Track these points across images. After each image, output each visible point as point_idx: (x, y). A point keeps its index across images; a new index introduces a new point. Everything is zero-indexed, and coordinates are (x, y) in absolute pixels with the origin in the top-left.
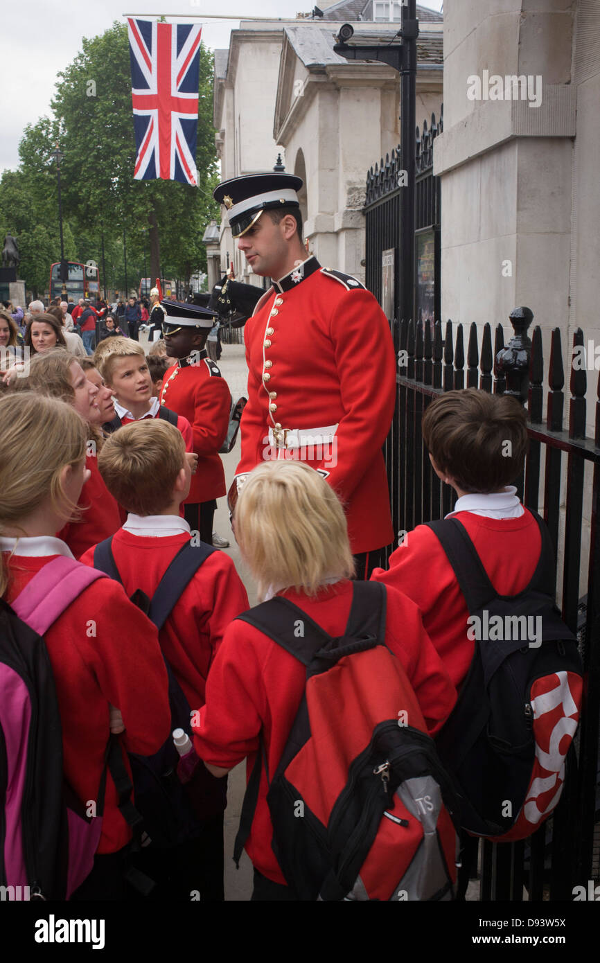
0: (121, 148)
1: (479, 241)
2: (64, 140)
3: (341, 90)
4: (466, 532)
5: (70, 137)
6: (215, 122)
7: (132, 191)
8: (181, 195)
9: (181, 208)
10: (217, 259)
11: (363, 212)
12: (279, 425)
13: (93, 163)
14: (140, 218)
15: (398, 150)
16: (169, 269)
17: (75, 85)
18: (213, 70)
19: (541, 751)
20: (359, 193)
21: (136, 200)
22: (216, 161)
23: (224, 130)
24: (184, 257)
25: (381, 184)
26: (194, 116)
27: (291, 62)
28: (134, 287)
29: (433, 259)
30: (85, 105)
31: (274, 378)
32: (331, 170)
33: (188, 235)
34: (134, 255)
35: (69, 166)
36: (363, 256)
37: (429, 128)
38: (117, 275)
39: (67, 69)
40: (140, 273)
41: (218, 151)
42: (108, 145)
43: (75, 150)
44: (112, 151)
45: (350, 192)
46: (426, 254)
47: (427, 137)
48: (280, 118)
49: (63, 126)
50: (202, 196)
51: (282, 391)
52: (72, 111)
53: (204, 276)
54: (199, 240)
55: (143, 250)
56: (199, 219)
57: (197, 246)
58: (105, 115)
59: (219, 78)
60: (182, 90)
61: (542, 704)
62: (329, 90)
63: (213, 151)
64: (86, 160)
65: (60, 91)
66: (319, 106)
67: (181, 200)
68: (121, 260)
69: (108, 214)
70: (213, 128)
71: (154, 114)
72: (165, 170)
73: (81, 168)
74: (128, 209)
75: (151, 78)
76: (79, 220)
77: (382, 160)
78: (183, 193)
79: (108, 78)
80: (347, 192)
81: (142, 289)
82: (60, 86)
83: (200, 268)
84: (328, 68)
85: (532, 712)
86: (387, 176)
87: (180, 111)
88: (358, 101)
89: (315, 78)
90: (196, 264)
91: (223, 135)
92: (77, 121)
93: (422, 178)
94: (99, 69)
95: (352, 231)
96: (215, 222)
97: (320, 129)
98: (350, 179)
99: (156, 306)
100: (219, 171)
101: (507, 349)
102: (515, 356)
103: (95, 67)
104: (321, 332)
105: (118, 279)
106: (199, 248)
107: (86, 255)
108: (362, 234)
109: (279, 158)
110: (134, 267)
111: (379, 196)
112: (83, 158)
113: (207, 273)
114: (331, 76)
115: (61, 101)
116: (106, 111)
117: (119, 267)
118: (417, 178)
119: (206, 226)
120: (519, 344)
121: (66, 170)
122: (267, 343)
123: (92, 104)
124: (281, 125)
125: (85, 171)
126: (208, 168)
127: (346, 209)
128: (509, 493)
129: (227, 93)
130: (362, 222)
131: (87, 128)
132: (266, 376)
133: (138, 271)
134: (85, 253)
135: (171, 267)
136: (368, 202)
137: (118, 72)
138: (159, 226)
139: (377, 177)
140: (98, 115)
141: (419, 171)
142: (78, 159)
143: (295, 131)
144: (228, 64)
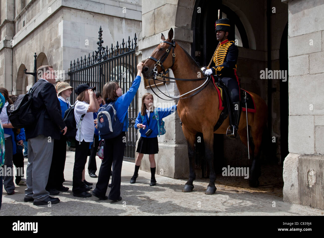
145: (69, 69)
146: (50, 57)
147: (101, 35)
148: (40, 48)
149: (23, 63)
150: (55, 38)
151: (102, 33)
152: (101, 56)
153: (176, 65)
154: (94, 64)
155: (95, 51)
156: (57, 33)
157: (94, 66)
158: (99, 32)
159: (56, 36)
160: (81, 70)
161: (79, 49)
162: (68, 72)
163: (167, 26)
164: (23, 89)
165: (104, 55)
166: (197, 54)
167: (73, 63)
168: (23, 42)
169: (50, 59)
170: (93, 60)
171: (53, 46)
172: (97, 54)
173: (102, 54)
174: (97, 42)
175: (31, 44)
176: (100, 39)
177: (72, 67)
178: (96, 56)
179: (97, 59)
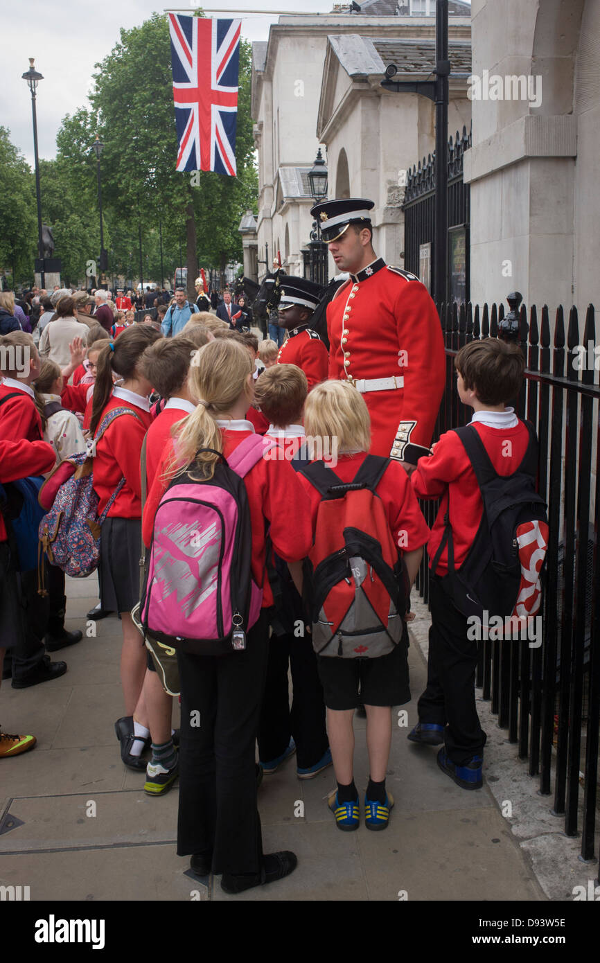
0: (159, 139)
1: (500, 239)
2: (102, 131)
3: (382, 97)
4: (478, 435)
5: (108, 128)
6: (252, 113)
7: (171, 182)
8: (219, 186)
9: (218, 198)
10: (254, 249)
11: (402, 209)
12: (350, 376)
13: (132, 154)
14: (177, 209)
15: (434, 155)
16: (203, 258)
17: (113, 76)
18: (250, 61)
19: (525, 569)
20: (398, 191)
21: (175, 191)
22: (253, 151)
23: (262, 122)
24: (220, 247)
25: (419, 184)
26: (234, 109)
27: (334, 68)
28: (167, 277)
29: (464, 253)
30: (124, 96)
31: (350, 341)
32: (373, 170)
33: (224, 225)
34: (169, 244)
35: (108, 158)
36: (402, 249)
37: (461, 139)
38: (150, 265)
39: (105, 59)
40: (174, 263)
41: (256, 142)
42: (146, 136)
43: (113, 141)
44: (149, 142)
45: (390, 191)
46: (458, 248)
47: (459, 146)
48: (323, 119)
49: (101, 117)
50: (240, 185)
51: (354, 351)
52: (111, 102)
53: (239, 266)
54: (234, 230)
55: (178, 240)
56: (236, 209)
57: (232, 235)
58: (143, 106)
59: (257, 71)
60: (221, 83)
61: (524, 540)
62: (371, 97)
63: (250, 142)
64: (125, 151)
65: (98, 82)
66: (362, 111)
67: (218, 190)
68: (154, 250)
69: (145, 205)
70: (251, 119)
71: (194, 107)
72: (205, 162)
73: (120, 159)
74: (166, 199)
75: (192, 72)
76: (117, 211)
77: (419, 163)
78: (219, 183)
79: (146, 68)
80: (387, 190)
81: (177, 279)
82: (97, 77)
83: (235, 258)
84: (370, 77)
85: (518, 544)
86: (424, 178)
87: (219, 103)
88: (398, 107)
89: (357, 87)
90: (231, 254)
91: (261, 127)
92: (115, 112)
93: (454, 182)
94: (137, 60)
95: (391, 227)
96: (251, 212)
97: (362, 133)
98: (390, 178)
99: (201, 295)
100: (256, 161)
101: (505, 320)
102: (510, 324)
103: (132, 58)
104: (387, 310)
105: (151, 269)
106: (235, 238)
107: (120, 244)
108: (401, 229)
109: (319, 152)
110: (168, 256)
111: (417, 195)
112: (121, 150)
113: (242, 263)
114: (373, 85)
115: (99, 92)
116: (144, 101)
117: (152, 257)
118: (450, 181)
119: (241, 215)
120: (513, 316)
121: (105, 162)
122: (346, 317)
123: (130, 95)
124: (324, 125)
125: (124, 163)
126: (245, 158)
127: (386, 205)
128: (509, 412)
129: (265, 85)
130: (401, 218)
131: (124, 119)
132: (344, 340)
133: (172, 260)
134: (118, 242)
135: (206, 257)
136: (406, 199)
137: (156, 63)
138: (195, 215)
139: (415, 178)
140: (136, 106)
141: (453, 175)
142: (116, 151)
143: (338, 131)
144: (267, 58)
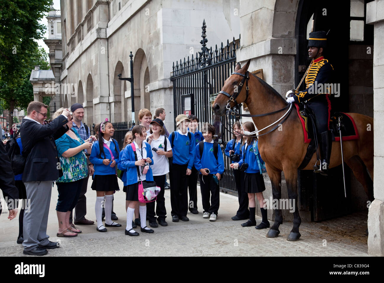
145: (171, 73)
146: (150, 55)
147: (204, 32)
148: (138, 43)
149: (120, 60)
150: (154, 31)
151: (206, 28)
152: (205, 59)
153: (249, 98)
154: (197, 69)
155: (199, 52)
156: (155, 25)
157: (197, 71)
158: (202, 28)
159: (155, 29)
160: (184, 75)
161: (184, 44)
162: (170, 77)
163: (264, 35)
164: (122, 93)
165: (208, 58)
166: (301, 70)
167: (175, 65)
168: (119, 31)
169: (150, 59)
170: (197, 64)
171: (152, 41)
172: (201, 56)
173: (206, 57)
174: (200, 41)
175: (128, 36)
176: (204, 37)
177: (175, 70)
178: (200, 58)
179: (201, 63)
